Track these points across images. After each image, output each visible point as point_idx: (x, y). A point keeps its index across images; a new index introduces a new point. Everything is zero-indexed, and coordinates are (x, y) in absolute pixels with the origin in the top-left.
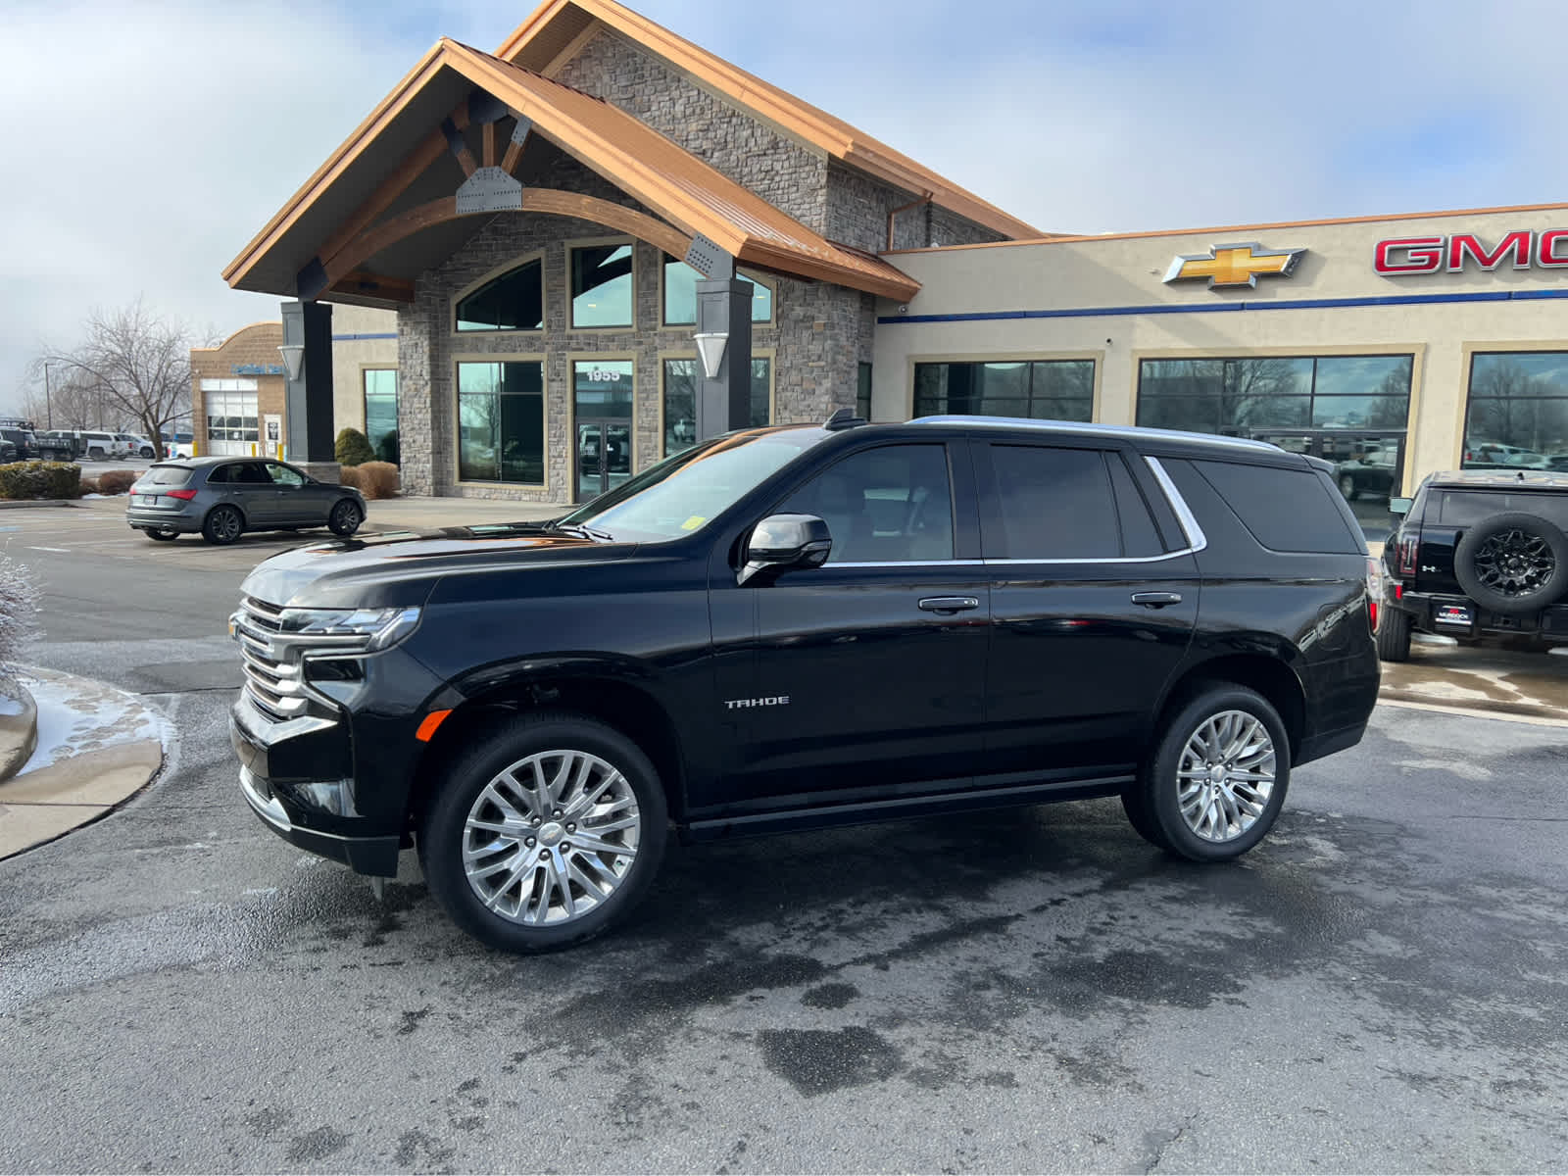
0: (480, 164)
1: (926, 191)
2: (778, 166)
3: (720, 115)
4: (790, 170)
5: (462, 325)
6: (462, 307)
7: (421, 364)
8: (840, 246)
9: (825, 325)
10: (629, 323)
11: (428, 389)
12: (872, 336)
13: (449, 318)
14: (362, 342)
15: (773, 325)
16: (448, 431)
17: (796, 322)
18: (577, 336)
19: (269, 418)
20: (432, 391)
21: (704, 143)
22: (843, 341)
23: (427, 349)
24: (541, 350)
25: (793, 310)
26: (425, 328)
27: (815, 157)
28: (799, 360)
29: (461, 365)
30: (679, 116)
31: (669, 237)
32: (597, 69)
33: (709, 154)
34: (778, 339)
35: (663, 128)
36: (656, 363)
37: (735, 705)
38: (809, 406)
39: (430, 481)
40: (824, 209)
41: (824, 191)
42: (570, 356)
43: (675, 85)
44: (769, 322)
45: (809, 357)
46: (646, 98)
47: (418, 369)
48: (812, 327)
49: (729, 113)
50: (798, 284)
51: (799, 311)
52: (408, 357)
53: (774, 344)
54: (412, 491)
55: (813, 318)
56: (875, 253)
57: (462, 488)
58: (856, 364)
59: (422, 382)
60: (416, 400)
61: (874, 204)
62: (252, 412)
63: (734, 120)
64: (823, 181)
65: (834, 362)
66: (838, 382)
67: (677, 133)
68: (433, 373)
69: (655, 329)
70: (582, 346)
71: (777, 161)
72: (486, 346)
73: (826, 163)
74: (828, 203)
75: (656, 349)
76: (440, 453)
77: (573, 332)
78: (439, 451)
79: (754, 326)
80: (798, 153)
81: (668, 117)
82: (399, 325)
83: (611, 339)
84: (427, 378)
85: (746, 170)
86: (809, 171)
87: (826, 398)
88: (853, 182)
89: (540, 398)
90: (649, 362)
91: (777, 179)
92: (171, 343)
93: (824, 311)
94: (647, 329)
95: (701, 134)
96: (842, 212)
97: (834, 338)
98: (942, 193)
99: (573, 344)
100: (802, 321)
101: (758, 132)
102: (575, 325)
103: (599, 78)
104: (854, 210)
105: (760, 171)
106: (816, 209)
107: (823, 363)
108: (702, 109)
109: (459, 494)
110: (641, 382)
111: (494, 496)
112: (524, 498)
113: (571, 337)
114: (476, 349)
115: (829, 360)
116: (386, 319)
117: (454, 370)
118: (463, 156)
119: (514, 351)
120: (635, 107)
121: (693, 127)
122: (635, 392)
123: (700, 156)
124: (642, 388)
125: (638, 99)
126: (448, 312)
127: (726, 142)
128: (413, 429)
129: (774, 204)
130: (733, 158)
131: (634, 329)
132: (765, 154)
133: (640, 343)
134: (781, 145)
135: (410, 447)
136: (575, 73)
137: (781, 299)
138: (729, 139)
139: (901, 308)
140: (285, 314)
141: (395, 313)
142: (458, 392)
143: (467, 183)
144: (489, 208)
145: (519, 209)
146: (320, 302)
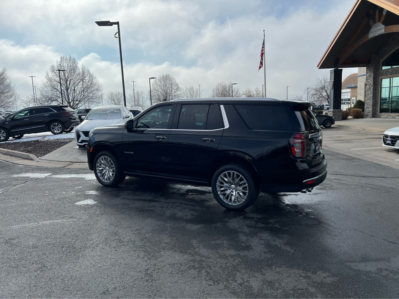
0: (375, 23)
5: (384, 68)
14: (363, 77)
16: (378, 99)
19: (353, 98)
20: (373, 88)
23: (373, 77)
26: (372, 71)
29: (383, 80)
37: (125, 152)
39: (371, 113)
47: (370, 82)
52: (368, 79)
54: (367, 116)
57: (380, 115)
59: (371, 86)
60: (369, 91)
62: (349, 97)
68: (374, 83)
72: (389, 73)
76: (375, 105)
78: (374, 105)
82: (366, 71)
84: (372, 84)
109: (379, 117)
111: (388, 117)
112: (396, 118)
114: (386, 75)
117: (380, 82)
118: (371, 21)
119: (396, 74)
126: (380, 65)
128: (368, 99)
135: (367, 104)
140: (330, 73)
141: (366, 67)
142: (381, 88)
143: (372, 29)
144: (376, 35)
145: (384, 33)
146: (339, 69)
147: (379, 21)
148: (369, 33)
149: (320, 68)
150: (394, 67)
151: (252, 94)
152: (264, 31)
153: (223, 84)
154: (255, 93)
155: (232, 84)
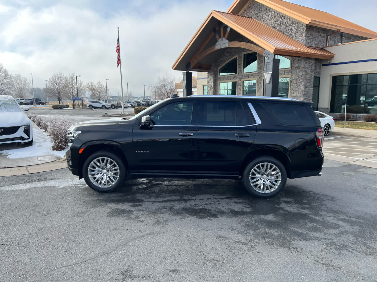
0: (220, 37)
1: (338, 29)
2: (293, 28)
3: (279, 17)
4: (296, 29)
5: (221, 74)
6: (221, 70)
7: (212, 84)
8: (309, 47)
9: (303, 68)
10: (256, 71)
11: (213, 89)
12: (320, 69)
13: (218, 73)
14: (203, 80)
15: (290, 69)
17: (295, 68)
18: (244, 75)
20: (214, 90)
21: (275, 25)
22: (309, 71)
23: (213, 80)
24: (236, 79)
25: (295, 65)
26: (213, 75)
27: (303, 24)
28: (296, 77)
29: (220, 84)
30: (269, 19)
31: (260, 50)
32: (251, 10)
33: (276, 27)
34: (292, 72)
35: (265, 23)
36: (262, 80)
37: (137, 152)
38: (298, 89)
40: (305, 38)
41: (305, 33)
42: (242, 80)
43: (268, 11)
44: (289, 68)
45: (299, 76)
46: (262, 16)
47: (211, 85)
48: (300, 69)
49: (281, 16)
50: (296, 58)
51: (297, 65)
52: (209, 82)
53: (291, 74)
55: (300, 66)
56: (322, 47)
58: (313, 77)
60: (211, 92)
61: (322, 35)
63: (283, 18)
64: (305, 30)
65: (305, 77)
66: (306, 82)
67: (269, 23)
68: (214, 86)
69: (261, 72)
70: (245, 77)
71: (293, 27)
72: (225, 79)
73: (306, 26)
74: (306, 36)
75: (262, 77)
77: (244, 74)
79: (280, 70)
80: (298, 24)
81: (267, 20)
82: (208, 75)
83: (252, 75)
84: (213, 87)
85: (285, 30)
86: (301, 28)
87: (303, 87)
88: (315, 30)
89: (236, 90)
90: (260, 80)
91: (293, 31)
92: (172, 82)
93: (303, 64)
94: (260, 72)
95: (274, 23)
96: (311, 38)
97: (306, 71)
98: (343, 29)
99: (243, 77)
100: (297, 67)
101: (288, 20)
102: (244, 72)
103: (251, 12)
104: (315, 37)
105: (289, 30)
106: (302, 38)
107: (302, 78)
108: (275, 16)
110: (258, 85)
113: (243, 75)
114: (223, 80)
115: (304, 77)
116: (205, 74)
117: (218, 85)
118: (217, 36)
119: (231, 79)
120: (259, 18)
121: (273, 21)
122: (256, 87)
123: (274, 28)
124: (258, 86)
125: (260, 16)
126: (218, 71)
127: (280, 23)
129: (292, 38)
130: (282, 28)
131: (257, 72)
132: (290, 26)
133: (258, 76)
134: (294, 22)
136: (246, 12)
137: (293, 62)
138: (281, 23)
139: (329, 62)
140: (183, 75)
141: (207, 73)
142: (219, 90)
143: (218, 42)
144: (222, 47)
145: (228, 47)
146: (190, 72)
147: (224, 37)
148: (216, 45)
149: (174, 70)
150: (229, 74)
151: (94, 87)
152: (118, 28)
153: (60, 74)
154: (97, 86)
155: (76, 76)
